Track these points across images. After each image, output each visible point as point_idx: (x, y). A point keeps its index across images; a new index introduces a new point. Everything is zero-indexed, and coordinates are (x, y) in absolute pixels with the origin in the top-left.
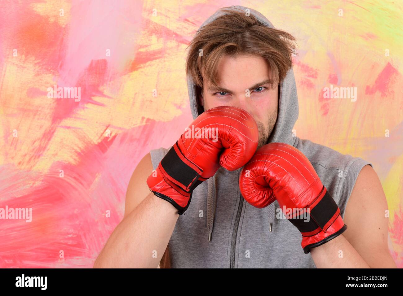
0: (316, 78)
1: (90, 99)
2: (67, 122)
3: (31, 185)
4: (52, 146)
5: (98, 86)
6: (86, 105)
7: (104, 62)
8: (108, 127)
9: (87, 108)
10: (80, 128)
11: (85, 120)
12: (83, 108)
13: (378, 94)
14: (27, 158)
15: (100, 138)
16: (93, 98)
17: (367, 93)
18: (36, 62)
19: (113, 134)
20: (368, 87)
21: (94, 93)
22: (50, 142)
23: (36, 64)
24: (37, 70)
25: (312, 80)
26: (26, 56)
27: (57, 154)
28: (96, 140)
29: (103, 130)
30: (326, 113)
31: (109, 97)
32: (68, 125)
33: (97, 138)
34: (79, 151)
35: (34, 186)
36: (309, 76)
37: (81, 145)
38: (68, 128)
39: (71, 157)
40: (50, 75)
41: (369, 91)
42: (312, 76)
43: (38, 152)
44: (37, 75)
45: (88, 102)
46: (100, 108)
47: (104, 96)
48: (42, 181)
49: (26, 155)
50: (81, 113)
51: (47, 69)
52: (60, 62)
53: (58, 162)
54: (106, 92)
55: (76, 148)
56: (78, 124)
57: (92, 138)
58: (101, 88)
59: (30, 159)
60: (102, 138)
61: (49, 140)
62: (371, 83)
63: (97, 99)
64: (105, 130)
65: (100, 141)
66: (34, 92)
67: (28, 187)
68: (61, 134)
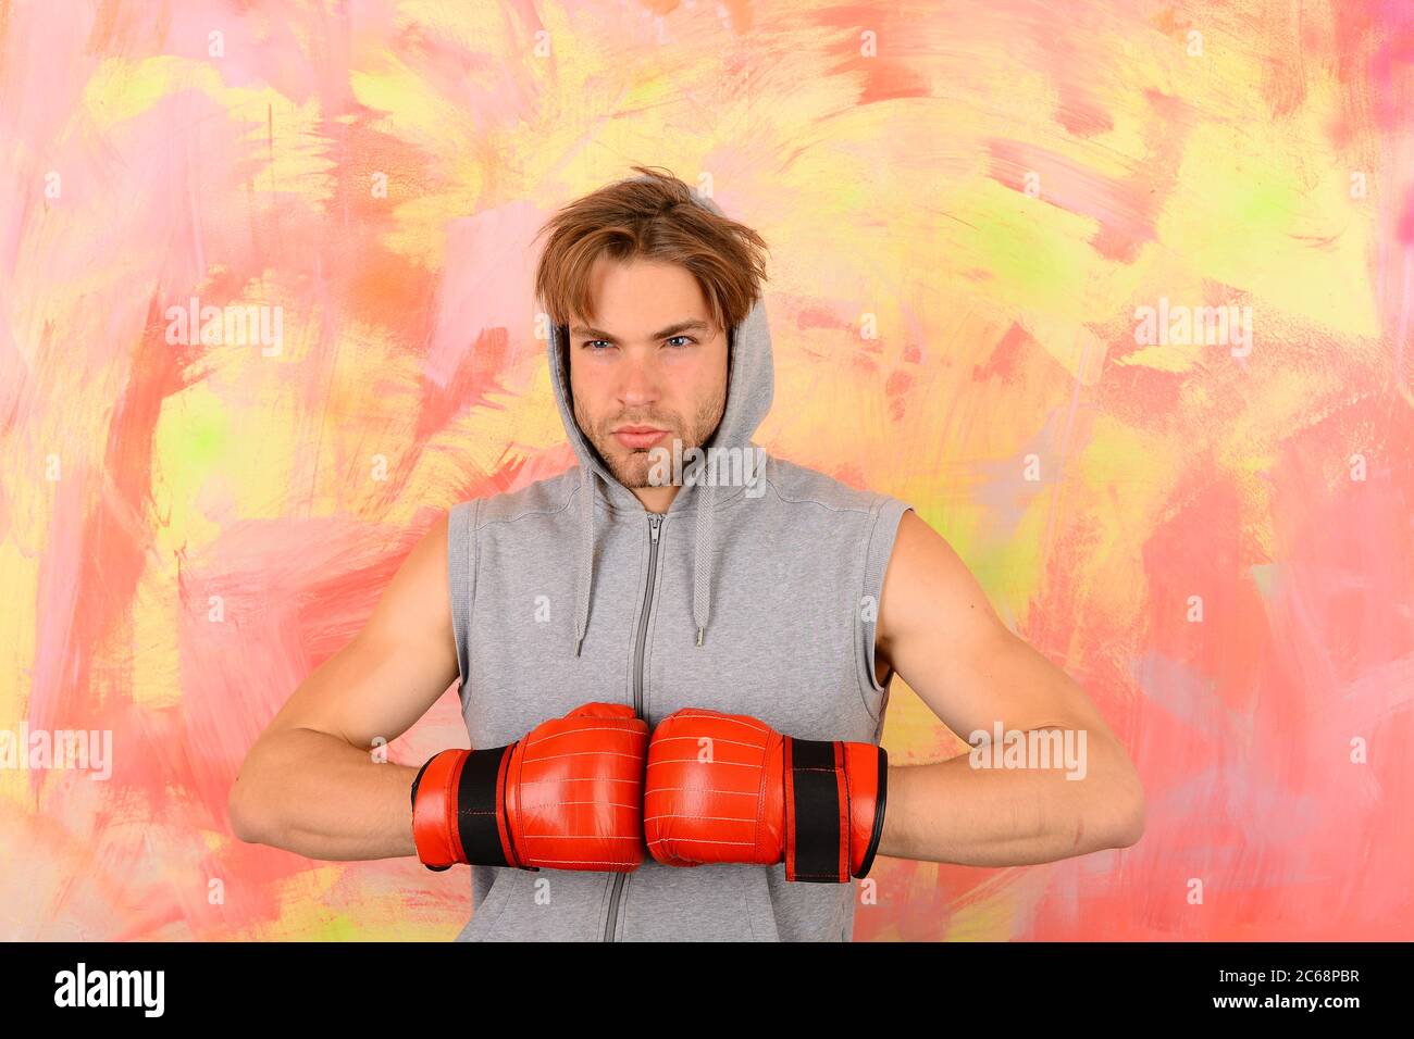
0: (881, 352)
1: (480, 397)
2: (441, 438)
3: (381, 549)
4: (416, 482)
5: (493, 374)
6: (472, 409)
7: (503, 332)
8: (510, 445)
9: (473, 413)
10: (462, 449)
11: (472, 434)
12: (468, 414)
13: (996, 380)
14: (374, 501)
15: (496, 466)
16: (483, 395)
17: (975, 380)
18: (388, 335)
19: (519, 459)
20: (977, 369)
21: (485, 388)
22: (412, 473)
23: (388, 339)
24: (389, 348)
25: (873, 356)
26: (371, 326)
27: (423, 494)
28: (489, 469)
29: (502, 451)
30: (899, 417)
31: (511, 394)
32: (443, 444)
33: (492, 466)
34: (461, 489)
35: (386, 550)
36: (868, 350)
37: (464, 478)
38: (443, 448)
39: (447, 499)
40: (411, 356)
41: (979, 374)
42: (874, 350)
43: (392, 491)
44: (391, 357)
45: (477, 404)
46: (497, 414)
47: (504, 392)
48: (400, 541)
49: (372, 496)
50: (465, 422)
51: (407, 347)
52: (429, 335)
53: (426, 508)
54: (506, 385)
55: (455, 484)
56: (459, 442)
57: (483, 466)
58: (498, 378)
59: (379, 504)
60: (500, 466)
61: (411, 470)
62: (983, 359)
63: (492, 397)
64: (507, 451)
65: (496, 471)
66: (384, 387)
67: (374, 552)
68: (430, 459)
